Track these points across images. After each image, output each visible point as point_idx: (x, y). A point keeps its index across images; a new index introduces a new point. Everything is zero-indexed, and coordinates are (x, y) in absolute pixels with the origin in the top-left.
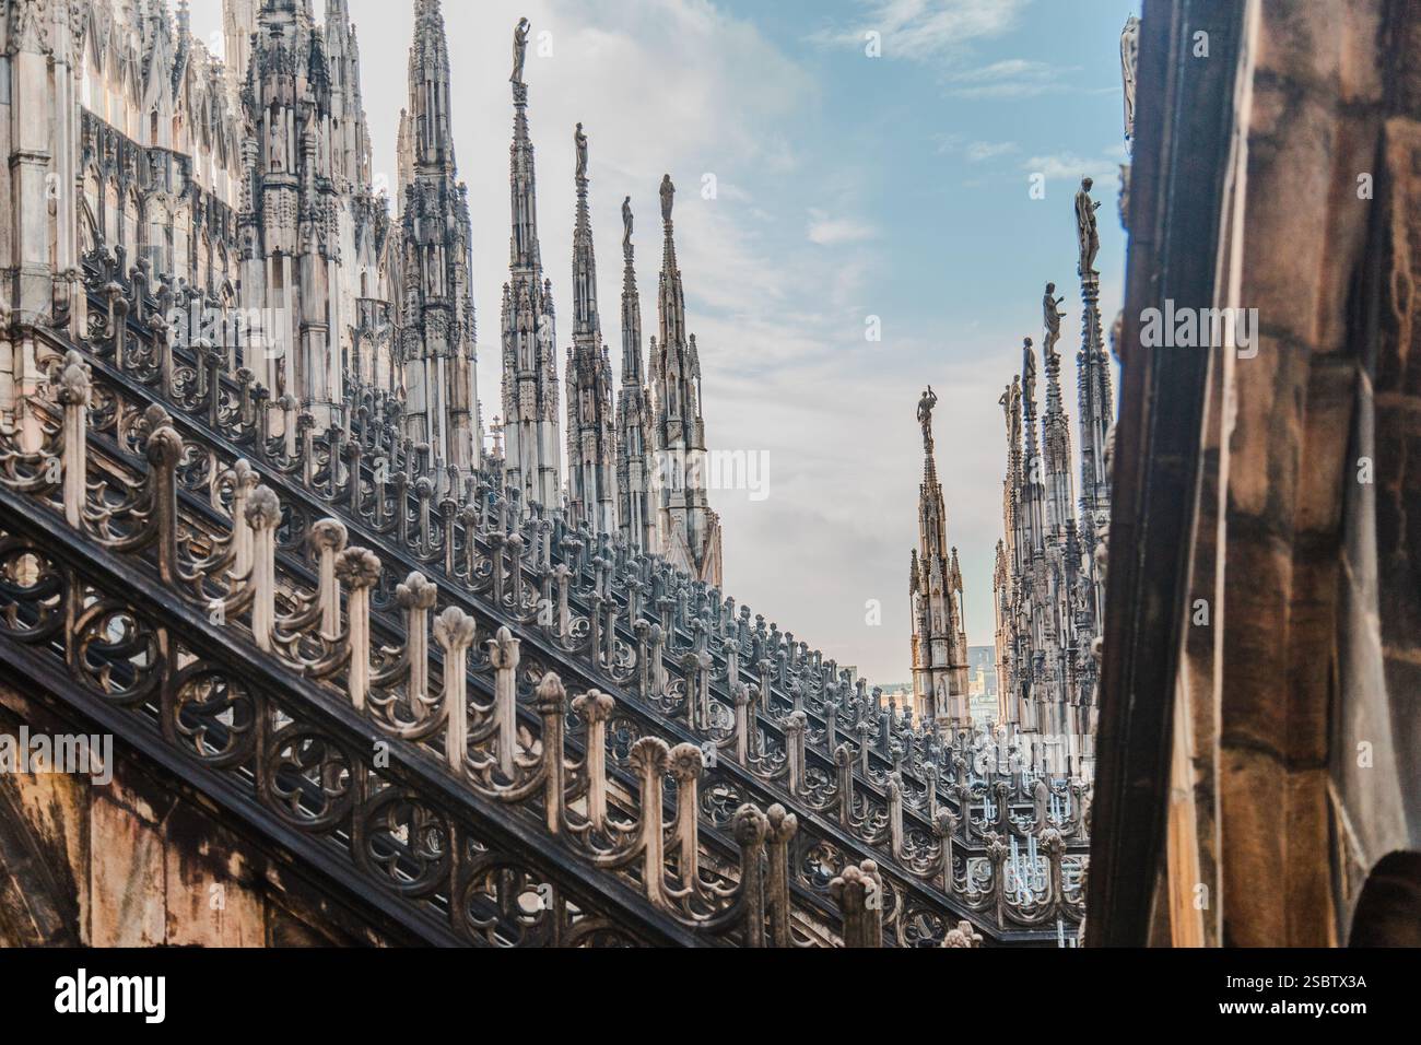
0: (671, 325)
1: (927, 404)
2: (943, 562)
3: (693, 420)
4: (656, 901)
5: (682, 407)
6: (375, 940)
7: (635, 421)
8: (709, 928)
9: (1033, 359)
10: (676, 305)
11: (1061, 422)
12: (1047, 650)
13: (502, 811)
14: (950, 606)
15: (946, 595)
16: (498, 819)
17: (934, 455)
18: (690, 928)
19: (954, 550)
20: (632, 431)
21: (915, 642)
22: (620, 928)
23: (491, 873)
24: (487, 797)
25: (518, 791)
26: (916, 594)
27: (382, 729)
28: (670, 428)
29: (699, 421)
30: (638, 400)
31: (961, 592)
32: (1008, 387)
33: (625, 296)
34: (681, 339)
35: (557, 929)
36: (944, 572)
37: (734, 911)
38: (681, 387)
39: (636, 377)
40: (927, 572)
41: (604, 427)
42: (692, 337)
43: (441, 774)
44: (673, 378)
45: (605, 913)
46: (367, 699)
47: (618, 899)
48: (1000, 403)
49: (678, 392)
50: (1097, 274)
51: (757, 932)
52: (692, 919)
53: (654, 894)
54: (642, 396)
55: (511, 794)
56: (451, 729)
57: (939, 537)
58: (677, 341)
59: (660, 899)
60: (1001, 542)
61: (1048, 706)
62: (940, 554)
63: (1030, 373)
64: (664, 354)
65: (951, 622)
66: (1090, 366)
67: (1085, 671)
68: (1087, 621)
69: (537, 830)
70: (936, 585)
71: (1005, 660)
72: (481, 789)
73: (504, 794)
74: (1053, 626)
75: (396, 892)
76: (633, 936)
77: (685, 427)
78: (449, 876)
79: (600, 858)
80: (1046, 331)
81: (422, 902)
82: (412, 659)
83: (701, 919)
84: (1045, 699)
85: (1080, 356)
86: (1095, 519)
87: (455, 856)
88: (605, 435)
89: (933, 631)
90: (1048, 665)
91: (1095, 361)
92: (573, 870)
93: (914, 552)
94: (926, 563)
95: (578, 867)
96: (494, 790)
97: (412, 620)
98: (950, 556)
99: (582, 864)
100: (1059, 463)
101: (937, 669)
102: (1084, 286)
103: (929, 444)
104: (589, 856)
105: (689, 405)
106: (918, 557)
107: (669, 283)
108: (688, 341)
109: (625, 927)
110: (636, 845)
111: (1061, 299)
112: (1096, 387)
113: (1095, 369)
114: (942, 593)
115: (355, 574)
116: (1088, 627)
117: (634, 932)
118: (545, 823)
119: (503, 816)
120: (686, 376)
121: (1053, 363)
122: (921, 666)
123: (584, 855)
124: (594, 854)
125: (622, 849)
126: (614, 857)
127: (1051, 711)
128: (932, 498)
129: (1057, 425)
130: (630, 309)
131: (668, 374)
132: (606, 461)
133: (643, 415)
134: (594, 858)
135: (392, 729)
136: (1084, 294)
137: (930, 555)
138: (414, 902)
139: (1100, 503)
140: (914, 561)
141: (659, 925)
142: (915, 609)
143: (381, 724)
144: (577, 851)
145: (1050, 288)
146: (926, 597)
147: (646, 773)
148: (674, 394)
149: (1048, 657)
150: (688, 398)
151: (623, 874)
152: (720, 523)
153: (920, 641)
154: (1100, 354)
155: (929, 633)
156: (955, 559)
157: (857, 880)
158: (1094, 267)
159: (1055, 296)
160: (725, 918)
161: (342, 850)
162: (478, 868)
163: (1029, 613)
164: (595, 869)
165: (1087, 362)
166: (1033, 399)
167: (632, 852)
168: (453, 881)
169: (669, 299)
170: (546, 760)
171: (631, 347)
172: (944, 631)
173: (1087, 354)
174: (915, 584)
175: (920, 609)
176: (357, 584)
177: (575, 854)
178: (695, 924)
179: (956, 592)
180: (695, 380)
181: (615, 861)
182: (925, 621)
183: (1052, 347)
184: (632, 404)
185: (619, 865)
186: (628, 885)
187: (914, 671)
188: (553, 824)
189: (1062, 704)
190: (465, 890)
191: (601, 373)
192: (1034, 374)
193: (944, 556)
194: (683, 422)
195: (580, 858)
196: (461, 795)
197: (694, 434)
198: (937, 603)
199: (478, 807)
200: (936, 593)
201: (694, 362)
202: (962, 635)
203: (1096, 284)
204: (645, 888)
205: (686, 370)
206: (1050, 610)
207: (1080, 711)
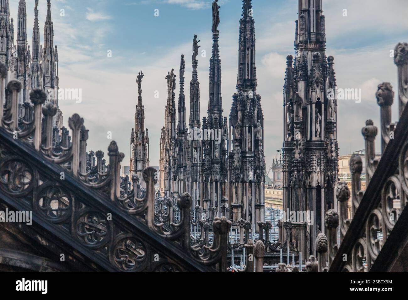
0: (48, 42)
1: (140, 77)
2: (143, 133)
3: (55, 76)
4: (151, 227)
5: (51, 72)
6: (40, 239)
7: (36, 75)
8: (170, 238)
9: (184, 62)
10: (51, 34)
11: (197, 84)
12: (188, 163)
13: (93, 192)
14: (144, 149)
15: (144, 145)
16: (92, 195)
17: (142, 95)
18: (163, 238)
19: (147, 129)
20: (34, 79)
21: (131, 161)
22: (136, 237)
23: (87, 215)
24: (88, 186)
25: (100, 185)
26: (133, 144)
27: (47, 159)
28: (46, 79)
29: (57, 77)
30: (37, 67)
31: (148, 144)
32: (169, 73)
33: (34, 29)
34: (52, 47)
35: (112, 237)
36: (143, 137)
37: (180, 232)
38: (51, 64)
39: (37, 59)
40: (137, 137)
41: (27, 76)
42: (56, 47)
43: (70, 177)
44: (48, 61)
45: (131, 231)
46: (41, 147)
47: (137, 226)
48: (166, 78)
49: (50, 66)
50: (218, 31)
51: (188, 240)
52: (164, 234)
53: (150, 224)
54: (39, 66)
55: (97, 185)
56: (74, 160)
57: (142, 124)
58: (50, 48)
59: (152, 227)
60: (164, 127)
61: (187, 183)
62: (142, 130)
63: (183, 67)
64: (45, 52)
65: (144, 154)
66: (214, 64)
67: (207, 170)
68: (209, 153)
69: (106, 199)
70: (140, 141)
71: (166, 168)
72: (85, 183)
73: (94, 185)
74: (190, 155)
75: (50, 222)
76: (141, 240)
77: (52, 79)
78: (70, 216)
79: (130, 211)
80: (193, 52)
81: (59, 226)
82: (47, 135)
83: (167, 234)
84: (186, 181)
85: (211, 60)
86: (213, 117)
87: (73, 208)
88: (27, 79)
89: (138, 158)
90: (188, 169)
91: (216, 62)
92: (120, 215)
93: (133, 129)
94: (137, 133)
95: (122, 214)
96: (89, 184)
97: (48, 120)
98: (145, 131)
99: (123, 212)
100: (195, 98)
101: (139, 171)
102: (213, 35)
103: (140, 91)
104: (126, 210)
105: (53, 71)
106: (134, 131)
107: (48, 26)
108: (54, 48)
109: (139, 236)
110: (144, 206)
111: (199, 41)
112: (216, 71)
113: (216, 65)
114: (142, 144)
115: (38, 98)
116: (209, 155)
117: (142, 238)
118: (109, 197)
119: (94, 194)
120: (53, 60)
121: (195, 63)
122: (133, 170)
123: (124, 210)
124: (127, 209)
125: (138, 208)
126: (135, 211)
127: (188, 185)
128: (140, 110)
129: (195, 85)
130: (36, 34)
131: (46, 59)
132: (27, 88)
133: (39, 73)
134: (128, 211)
135: (50, 159)
136: (213, 38)
137: (138, 131)
138: (56, 226)
139: (215, 112)
140: (133, 133)
141: (152, 236)
142: (132, 149)
143: (46, 157)
144: (122, 208)
145: (196, 37)
146: (136, 145)
147: (149, 180)
148: (48, 67)
149: (188, 166)
150: (53, 68)
151: (138, 217)
152: (63, 115)
153: (133, 161)
154: (218, 59)
155: (137, 158)
156: (147, 133)
157: (226, 221)
158: (218, 29)
159: (197, 40)
160: (176, 234)
161: (28, 205)
162: (83, 213)
163: (178, 151)
164: (128, 215)
165: (213, 62)
166: (183, 76)
167: (142, 209)
168: (72, 218)
169: (48, 32)
170: (110, 173)
171: (35, 48)
172: (142, 158)
173: (214, 59)
174: (132, 141)
175: (134, 149)
176: (39, 102)
177: (121, 209)
178: (165, 236)
179: (147, 144)
180: (56, 62)
181: (136, 212)
182: (135, 154)
183: (195, 57)
184: (35, 68)
185: (137, 214)
186: (140, 221)
187: (130, 171)
188: (112, 197)
189: (192, 183)
190: (77, 222)
191: (27, 56)
192: (184, 67)
193: (143, 131)
194: (51, 77)
195: (123, 211)
196: (77, 185)
197: (55, 82)
198: (140, 148)
199: (84, 189)
200: (140, 144)
201: (56, 56)
202: (148, 159)
203: (218, 35)
204: (147, 222)
205: (53, 58)
206: (189, 150)
207: (204, 184)
